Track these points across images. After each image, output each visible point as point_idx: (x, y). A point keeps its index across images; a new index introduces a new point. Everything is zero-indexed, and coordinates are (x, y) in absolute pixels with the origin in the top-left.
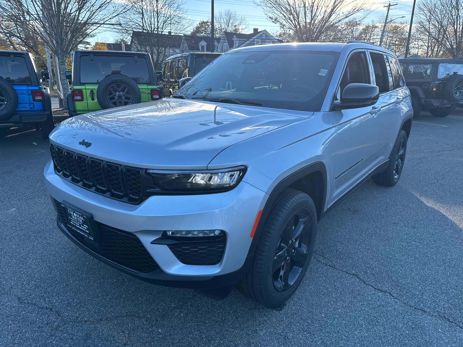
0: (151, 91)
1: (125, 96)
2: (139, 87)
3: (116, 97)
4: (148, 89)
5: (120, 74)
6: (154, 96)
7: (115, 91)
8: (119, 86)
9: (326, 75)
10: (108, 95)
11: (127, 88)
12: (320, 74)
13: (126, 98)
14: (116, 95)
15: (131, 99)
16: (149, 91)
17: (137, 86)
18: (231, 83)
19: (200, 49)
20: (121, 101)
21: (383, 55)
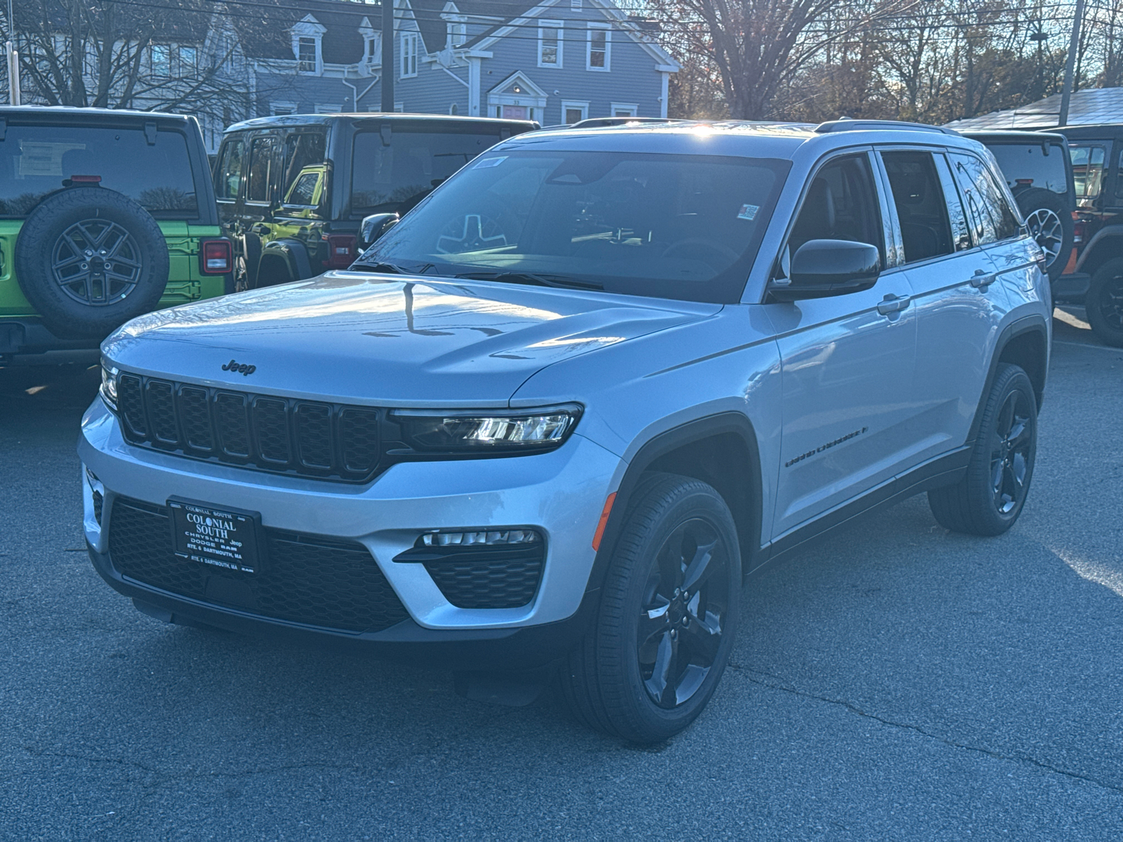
0: (200, 245)
1: (114, 263)
2: (162, 229)
3: (84, 266)
4: (188, 237)
5: (99, 187)
6: (209, 261)
7: (83, 245)
8: (96, 230)
9: (755, 219)
10: (55, 258)
11: (124, 234)
12: (740, 216)
13: (118, 268)
14: (84, 259)
15: (134, 270)
16: (194, 246)
17: (158, 227)
18: (479, 217)
19: (296, 51)
20: (102, 278)
21: (929, 153)
